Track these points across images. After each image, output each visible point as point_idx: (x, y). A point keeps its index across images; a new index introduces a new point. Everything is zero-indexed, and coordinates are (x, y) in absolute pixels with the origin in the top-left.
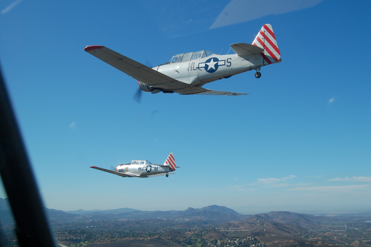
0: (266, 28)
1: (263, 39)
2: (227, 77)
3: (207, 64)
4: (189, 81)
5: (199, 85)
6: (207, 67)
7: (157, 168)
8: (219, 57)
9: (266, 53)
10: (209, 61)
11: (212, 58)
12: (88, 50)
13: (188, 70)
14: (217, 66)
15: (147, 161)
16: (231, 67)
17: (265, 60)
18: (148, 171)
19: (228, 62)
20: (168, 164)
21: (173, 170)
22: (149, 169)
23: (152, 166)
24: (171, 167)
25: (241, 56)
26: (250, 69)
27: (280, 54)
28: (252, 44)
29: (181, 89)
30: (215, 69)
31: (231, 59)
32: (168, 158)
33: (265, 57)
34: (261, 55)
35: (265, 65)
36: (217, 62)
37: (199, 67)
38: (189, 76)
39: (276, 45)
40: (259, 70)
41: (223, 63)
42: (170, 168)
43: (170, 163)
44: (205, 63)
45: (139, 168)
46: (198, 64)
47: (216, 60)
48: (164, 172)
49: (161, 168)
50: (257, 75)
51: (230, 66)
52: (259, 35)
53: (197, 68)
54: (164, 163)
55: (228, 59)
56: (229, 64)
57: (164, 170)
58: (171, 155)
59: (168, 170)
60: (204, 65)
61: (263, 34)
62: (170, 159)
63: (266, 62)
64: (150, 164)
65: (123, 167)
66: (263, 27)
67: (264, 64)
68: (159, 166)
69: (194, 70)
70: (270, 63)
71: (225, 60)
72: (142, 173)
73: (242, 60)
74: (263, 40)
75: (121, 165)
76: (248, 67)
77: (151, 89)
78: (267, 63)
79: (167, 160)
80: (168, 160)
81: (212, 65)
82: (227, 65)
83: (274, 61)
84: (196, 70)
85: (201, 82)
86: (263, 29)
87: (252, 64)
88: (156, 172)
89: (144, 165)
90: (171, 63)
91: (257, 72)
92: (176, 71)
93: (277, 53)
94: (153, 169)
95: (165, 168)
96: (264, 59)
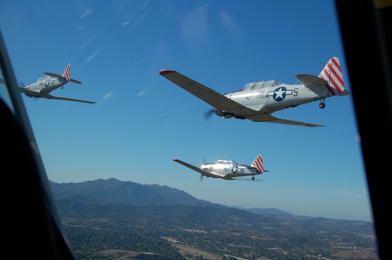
0: (334, 61)
1: (329, 71)
2: (293, 106)
3: (276, 92)
4: (257, 108)
5: (267, 113)
6: (275, 95)
7: (244, 170)
8: (288, 87)
9: (331, 85)
10: (277, 90)
11: (280, 88)
12: (162, 73)
13: (258, 98)
14: (284, 95)
15: (234, 162)
16: (298, 97)
17: (329, 92)
18: (234, 172)
19: (295, 92)
20: (256, 166)
21: (260, 172)
22: (235, 170)
23: (239, 167)
24: (258, 169)
25: (307, 87)
26: (315, 99)
27: (344, 86)
28: (319, 77)
29: (251, 115)
30: (282, 98)
31: (298, 89)
32: (256, 160)
33: (330, 89)
34: (326, 87)
35: (329, 97)
36: (285, 91)
37: (268, 95)
38: (258, 104)
39: (342, 78)
40: (323, 101)
41: (290, 92)
42: (257, 171)
43: (257, 165)
44: (273, 92)
45: (224, 168)
46: (267, 93)
47: (284, 89)
48: (250, 175)
49: (248, 170)
50: (321, 105)
51: (296, 96)
52: (326, 67)
53: (266, 96)
54: (251, 165)
55: (295, 89)
56: (295, 94)
57: (250, 173)
58: (259, 156)
59: (255, 173)
60: (272, 94)
61: (330, 66)
62: (258, 161)
63: (330, 94)
64: (236, 165)
65: (208, 166)
66: (330, 60)
67: (329, 94)
68: (245, 167)
69: (263, 98)
70: (334, 94)
71: (292, 90)
72: (227, 173)
73: (308, 91)
74: (329, 73)
75: (206, 164)
76: (313, 98)
77: (223, 114)
78: (332, 95)
79: (254, 162)
80: (256, 161)
81: (280, 94)
82: (294, 95)
83: (339, 93)
84: (265, 98)
85: (269, 110)
86: (330, 62)
87: (316, 95)
88: (242, 174)
89: (230, 166)
90: (243, 91)
91: (321, 103)
92: (247, 98)
93: (342, 86)
94: (239, 170)
95: (252, 170)
96: (329, 90)
